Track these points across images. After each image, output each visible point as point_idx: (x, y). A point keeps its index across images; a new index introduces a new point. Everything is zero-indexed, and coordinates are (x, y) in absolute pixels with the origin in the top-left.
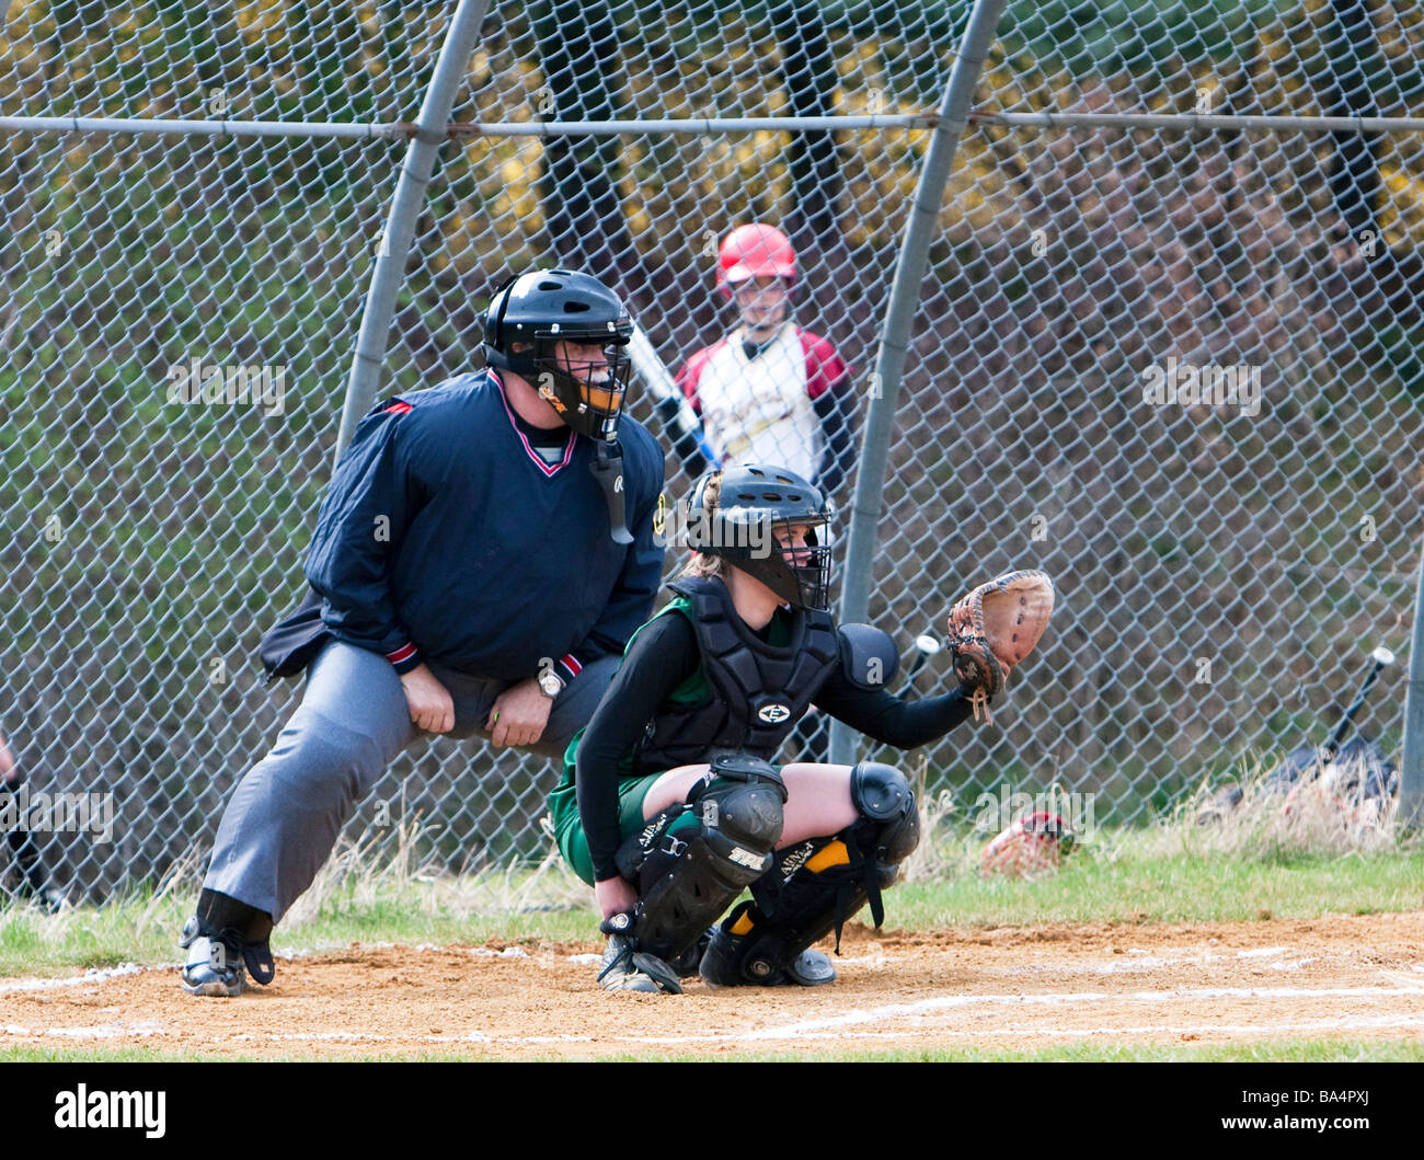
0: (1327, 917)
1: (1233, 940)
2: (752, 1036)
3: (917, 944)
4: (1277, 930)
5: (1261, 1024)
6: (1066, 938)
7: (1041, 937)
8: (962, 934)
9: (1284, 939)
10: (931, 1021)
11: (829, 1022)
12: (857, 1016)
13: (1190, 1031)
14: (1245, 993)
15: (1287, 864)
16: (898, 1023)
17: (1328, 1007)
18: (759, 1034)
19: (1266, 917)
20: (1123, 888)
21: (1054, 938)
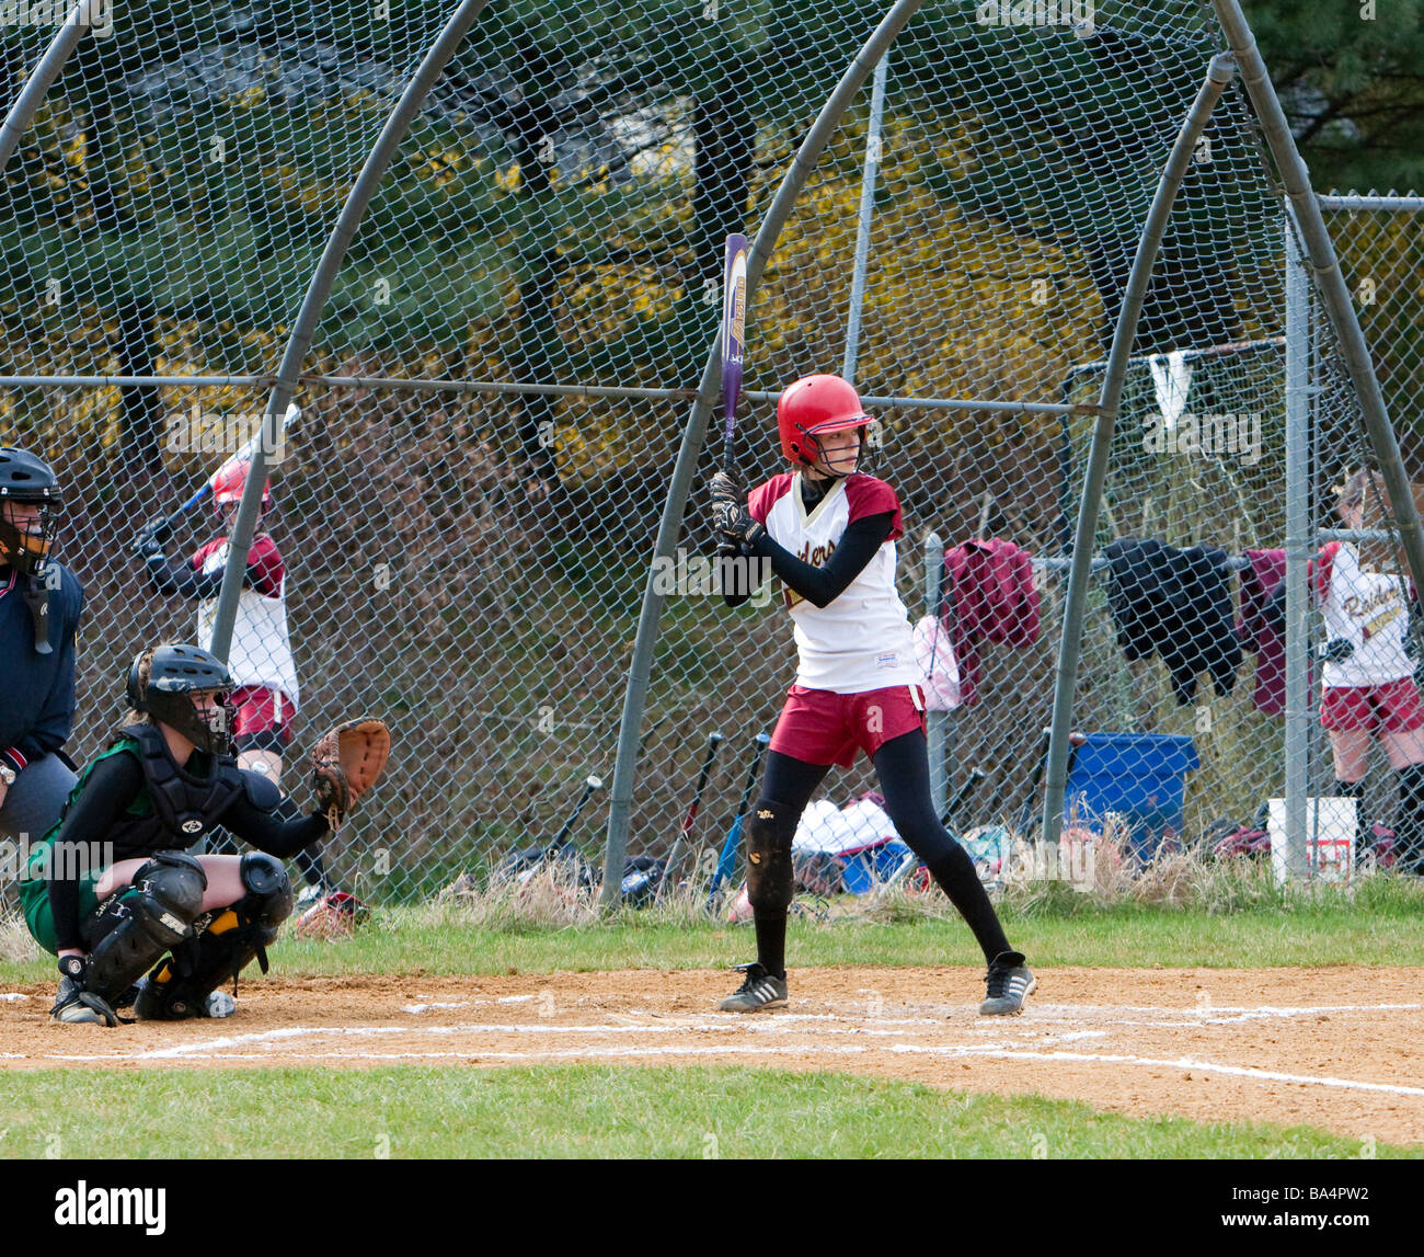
0: (558, 973)
1: (490, 989)
2: (145, 1056)
3: (257, 989)
4: (523, 983)
5: (524, 1052)
6: (367, 986)
7: (348, 985)
8: (289, 982)
9: (527, 989)
10: (278, 1046)
11: (203, 1046)
12: (223, 1042)
13: (473, 1056)
14: (509, 1029)
15: (523, 934)
16: (253, 1047)
17: (573, 1040)
18: (151, 1054)
19: (513, 972)
20: (403, 950)
21: (358, 986)
